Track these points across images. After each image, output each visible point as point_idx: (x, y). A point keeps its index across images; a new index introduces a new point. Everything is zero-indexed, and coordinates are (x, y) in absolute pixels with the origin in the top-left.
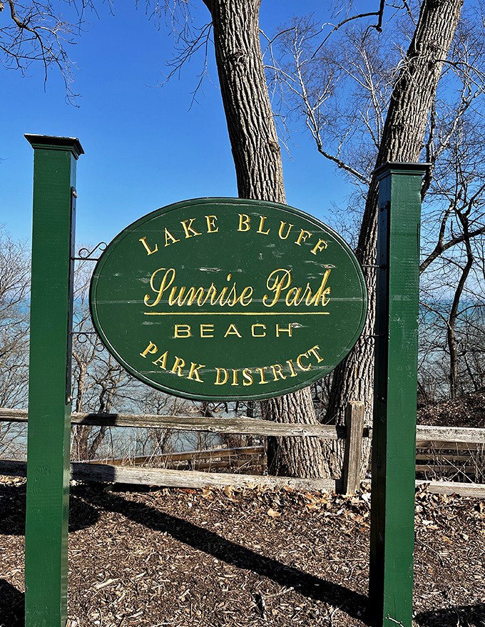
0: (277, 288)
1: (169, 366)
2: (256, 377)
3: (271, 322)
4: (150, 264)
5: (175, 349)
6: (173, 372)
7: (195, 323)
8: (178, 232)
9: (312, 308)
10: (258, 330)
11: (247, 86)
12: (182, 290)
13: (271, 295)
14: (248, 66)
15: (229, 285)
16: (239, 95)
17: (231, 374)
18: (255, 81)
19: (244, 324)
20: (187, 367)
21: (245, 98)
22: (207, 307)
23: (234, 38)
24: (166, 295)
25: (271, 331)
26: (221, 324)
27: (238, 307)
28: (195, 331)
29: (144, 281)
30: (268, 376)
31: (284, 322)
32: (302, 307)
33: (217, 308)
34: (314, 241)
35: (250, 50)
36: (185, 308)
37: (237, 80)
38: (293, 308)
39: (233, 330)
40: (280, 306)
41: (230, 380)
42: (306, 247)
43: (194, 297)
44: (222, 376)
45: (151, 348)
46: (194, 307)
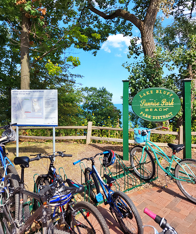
0: (164, 102)
1: (145, 116)
2: (160, 118)
3: (163, 108)
4: (141, 99)
5: (146, 113)
6: (146, 117)
7: (149, 108)
8: (146, 94)
9: (170, 106)
10: (160, 110)
11: (150, 49)
12: (147, 103)
13: (163, 104)
14: (150, 44)
15: (155, 102)
16: (148, 52)
17: (156, 117)
18: (152, 48)
19: (158, 109)
20: (148, 116)
21: (150, 53)
22: (151, 106)
23: (147, 38)
24: (144, 104)
25: (163, 110)
26: (154, 109)
27: (157, 106)
28: (149, 110)
29: (140, 102)
30: (162, 118)
31: (165, 108)
32: (168, 106)
33: (153, 106)
34: (170, 94)
35: (151, 40)
36: (147, 106)
37: (148, 48)
38: (167, 106)
39: (156, 110)
40: (164, 105)
41: (156, 118)
42: (169, 95)
43: (149, 104)
44: (154, 117)
45: (142, 113)
46: (149, 106)
